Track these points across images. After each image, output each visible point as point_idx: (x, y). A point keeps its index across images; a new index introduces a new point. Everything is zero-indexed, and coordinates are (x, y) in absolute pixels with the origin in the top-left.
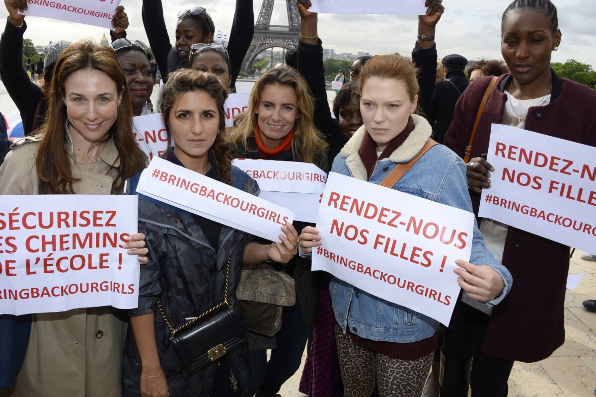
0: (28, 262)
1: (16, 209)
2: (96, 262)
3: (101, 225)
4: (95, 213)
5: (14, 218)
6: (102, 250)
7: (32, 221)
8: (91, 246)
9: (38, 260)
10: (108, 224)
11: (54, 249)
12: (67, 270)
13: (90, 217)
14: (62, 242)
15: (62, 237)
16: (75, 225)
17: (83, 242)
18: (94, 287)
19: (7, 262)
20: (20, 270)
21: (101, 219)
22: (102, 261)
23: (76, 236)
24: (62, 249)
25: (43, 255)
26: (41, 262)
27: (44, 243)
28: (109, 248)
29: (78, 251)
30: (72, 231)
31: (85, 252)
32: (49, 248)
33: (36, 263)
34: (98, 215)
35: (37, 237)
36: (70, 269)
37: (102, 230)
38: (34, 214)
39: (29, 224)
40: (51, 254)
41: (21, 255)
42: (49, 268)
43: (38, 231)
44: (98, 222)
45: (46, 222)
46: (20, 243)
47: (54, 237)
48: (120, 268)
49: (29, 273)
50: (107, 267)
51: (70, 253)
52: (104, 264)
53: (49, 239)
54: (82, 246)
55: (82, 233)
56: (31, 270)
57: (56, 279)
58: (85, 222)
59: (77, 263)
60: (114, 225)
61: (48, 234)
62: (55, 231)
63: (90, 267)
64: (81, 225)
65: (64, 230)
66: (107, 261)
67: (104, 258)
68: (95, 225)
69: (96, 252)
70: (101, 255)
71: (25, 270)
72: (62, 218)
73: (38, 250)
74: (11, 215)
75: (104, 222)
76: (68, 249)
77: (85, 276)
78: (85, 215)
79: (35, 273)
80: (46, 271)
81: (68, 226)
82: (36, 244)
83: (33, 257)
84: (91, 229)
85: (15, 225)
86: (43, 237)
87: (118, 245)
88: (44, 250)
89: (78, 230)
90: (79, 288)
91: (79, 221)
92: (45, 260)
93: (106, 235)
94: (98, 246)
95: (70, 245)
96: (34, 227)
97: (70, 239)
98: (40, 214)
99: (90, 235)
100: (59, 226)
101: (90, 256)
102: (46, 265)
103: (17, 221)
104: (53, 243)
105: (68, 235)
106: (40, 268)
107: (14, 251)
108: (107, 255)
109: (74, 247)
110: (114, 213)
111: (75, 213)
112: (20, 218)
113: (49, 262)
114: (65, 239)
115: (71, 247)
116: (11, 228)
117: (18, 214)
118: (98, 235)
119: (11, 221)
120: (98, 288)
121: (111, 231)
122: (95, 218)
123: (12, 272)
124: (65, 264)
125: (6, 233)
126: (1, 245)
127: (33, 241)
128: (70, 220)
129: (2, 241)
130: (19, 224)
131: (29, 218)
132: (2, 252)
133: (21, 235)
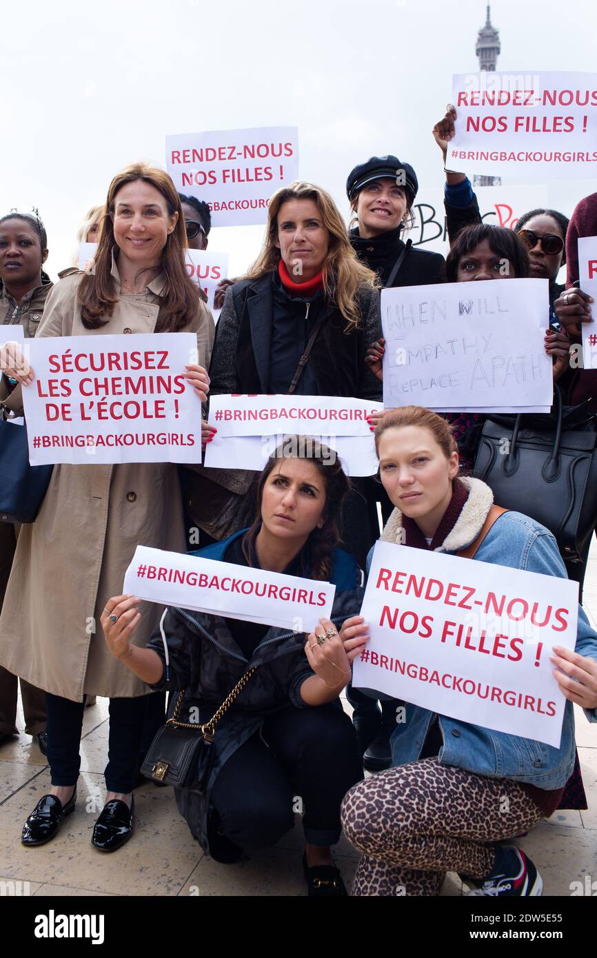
0: (82, 405)
1: (68, 351)
2: (151, 410)
3: (154, 368)
4: (146, 354)
5: (67, 360)
6: (157, 396)
7: (84, 363)
8: (145, 392)
9: (92, 403)
10: (160, 366)
11: (107, 393)
12: (121, 417)
13: (141, 358)
14: (114, 386)
15: (113, 380)
16: (126, 368)
17: (136, 387)
18: (150, 438)
19: (63, 406)
20: (75, 414)
21: (152, 360)
22: (157, 409)
23: (128, 380)
24: (114, 393)
25: (96, 399)
26: (95, 405)
27: (97, 386)
28: (164, 395)
29: (132, 396)
30: (123, 374)
31: (140, 397)
32: (102, 390)
33: (90, 408)
34: (150, 356)
35: (90, 380)
36: (124, 416)
37: (156, 373)
38: (85, 356)
39: (82, 366)
40: (104, 398)
41: (76, 398)
42: (104, 414)
43: (91, 374)
44: (150, 364)
45: (98, 364)
46: (74, 385)
47: (106, 380)
48: (177, 416)
49: (83, 418)
50: (164, 416)
51: (124, 399)
52: (160, 413)
53: (101, 382)
54: (136, 391)
55: (135, 376)
56: (86, 415)
57: (110, 427)
58: (136, 365)
59: (132, 410)
60: (167, 367)
61: (101, 376)
62: (107, 374)
63: (146, 416)
64: (132, 368)
65: (115, 373)
66: (162, 409)
67: (160, 405)
68: (147, 367)
69: (151, 399)
70: (157, 403)
71: (80, 415)
72: (113, 360)
73: (91, 394)
74: (64, 357)
75: (155, 363)
76: (121, 393)
77: (141, 426)
78: (136, 356)
79: (89, 418)
80: (100, 417)
81: (119, 368)
82: (89, 387)
83: (87, 401)
84: (143, 372)
85: (68, 367)
86: (96, 380)
87: (172, 390)
88: (97, 393)
89: (130, 373)
90: (135, 439)
91: (131, 363)
92: (99, 404)
93: (160, 379)
94: (152, 392)
95: (122, 389)
96: (86, 369)
97: (122, 382)
98: (91, 355)
99: (142, 379)
100: (110, 368)
101: (145, 403)
102: (100, 411)
103: (70, 363)
104: (106, 386)
105: (120, 379)
106: (93, 413)
107: (69, 394)
108: (163, 402)
109: (127, 393)
110: (166, 353)
111: (125, 354)
112: (72, 360)
113: (103, 407)
114: (117, 382)
115: (124, 392)
116: (65, 371)
117: (71, 356)
118: (151, 378)
119: (65, 363)
120: (155, 440)
121: (164, 374)
122: (147, 360)
123: (67, 416)
124: (118, 410)
125: (61, 375)
126: (56, 388)
127: (86, 384)
128: (121, 362)
129: (58, 384)
130: (72, 366)
131: (81, 360)
132: (58, 395)
133: (75, 378)
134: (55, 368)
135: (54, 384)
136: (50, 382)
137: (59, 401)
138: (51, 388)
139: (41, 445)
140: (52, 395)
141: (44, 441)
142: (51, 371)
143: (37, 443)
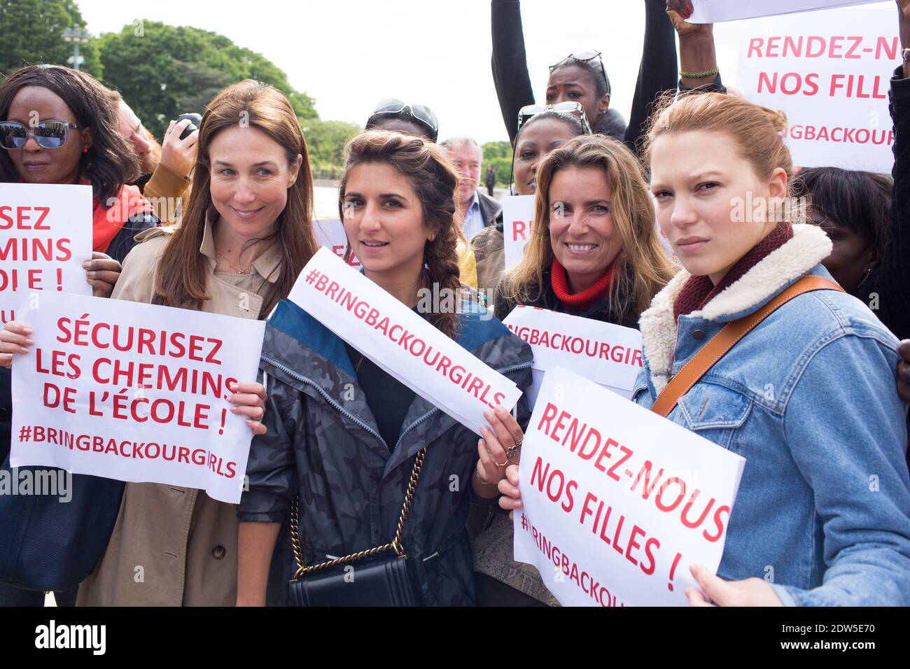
0: (92, 395)
1: (86, 315)
2: (189, 415)
3: (201, 359)
4: (193, 338)
5: (82, 328)
7: (105, 336)
8: (184, 389)
9: (106, 395)
10: (209, 359)
11: (130, 384)
12: (146, 419)
13: (186, 343)
14: (141, 376)
15: (142, 366)
16: (162, 352)
17: (172, 380)
18: (182, 454)
19: (67, 390)
20: (82, 406)
21: (200, 348)
22: (198, 416)
23: (163, 369)
24: (141, 385)
25: (114, 390)
26: (110, 399)
27: (117, 372)
28: (210, 397)
29: (165, 393)
30: (157, 360)
31: (176, 396)
32: (123, 379)
33: (104, 399)
34: (197, 343)
35: (109, 362)
36: (150, 418)
38: (107, 327)
39: (101, 340)
40: (124, 391)
41: (86, 383)
42: (121, 411)
43: (112, 353)
44: (197, 353)
45: (123, 342)
46: (86, 365)
47: (131, 365)
48: (221, 432)
49: (92, 412)
50: (206, 427)
51: (154, 394)
52: (202, 421)
53: (124, 367)
54: (171, 387)
55: (174, 366)
56: (96, 409)
57: (126, 430)
58: (177, 351)
59: (163, 411)
60: (219, 363)
61: (125, 359)
62: (134, 356)
63: (181, 422)
64: (171, 354)
65: (146, 357)
66: (205, 417)
67: (203, 412)
68: (192, 357)
69: (191, 401)
70: (199, 407)
71: (88, 406)
72: (145, 339)
73: (107, 381)
74: (78, 323)
75: (203, 354)
76: (150, 386)
77: (171, 435)
78: (178, 339)
79: (100, 414)
80: (116, 415)
81: (152, 351)
82: (106, 371)
83: (99, 389)
84: (185, 362)
85: (82, 338)
86: (117, 363)
87: (222, 395)
88: (115, 382)
89: (167, 360)
90: (161, 451)
91: (170, 347)
92: (116, 398)
93: (207, 376)
94: (194, 391)
95: (153, 381)
96: (106, 346)
97: (154, 372)
98: (116, 328)
99: (183, 371)
100: (140, 350)
101: (182, 404)
102: (117, 406)
103: (85, 333)
104: (129, 374)
105: (151, 366)
106: (107, 408)
107: (77, 376)
108: (208, 407)
109: (159, 386)
110: (219, 343)
111: (164, 334)
112: (89, 329)
113: (121, 402)
114: (146, 371)
115: (155, 385)
116: (77, 342)
117: (87, 323)
119: (78, 332)
120: (190, 457)
121: (213, 370)
122: (192, 347)
123: (70, 405)
124: (144, 409)
125: (70, 348)
126: (62, 363)
127: (102, 366)
128: (156, 344)
129: (64, 359)
130: (87, 338)
131: (101, 331)
132: (62, 374)
133: (89, 355)
134: (64, 336)
135: (59, 358)
136: (55, 354)
137: (63, 383)
138: (55, 363)
139: (31, 439)
140: (55, 372)
141: (36, 434)
142: (59, 339)
143: (25, 434)
